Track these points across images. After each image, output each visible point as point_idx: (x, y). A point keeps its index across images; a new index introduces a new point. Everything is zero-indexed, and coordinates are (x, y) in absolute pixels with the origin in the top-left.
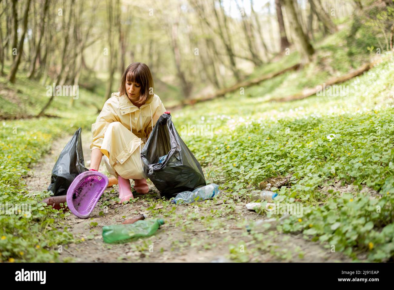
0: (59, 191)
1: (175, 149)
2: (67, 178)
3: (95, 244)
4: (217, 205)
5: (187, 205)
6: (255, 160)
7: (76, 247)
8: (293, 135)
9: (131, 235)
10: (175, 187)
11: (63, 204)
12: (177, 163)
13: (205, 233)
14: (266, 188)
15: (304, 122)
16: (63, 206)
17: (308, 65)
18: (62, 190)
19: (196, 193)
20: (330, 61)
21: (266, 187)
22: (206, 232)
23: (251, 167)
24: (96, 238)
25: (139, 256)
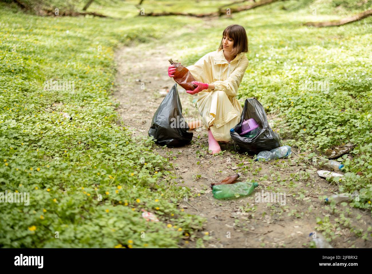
3: (207, 199)
4: (292, 166)
5: (267, 163)
6: (319, 123)
7: (195, 201)
9: (237, 196)
19: (274, 153)
21: (331, 154)
23: (315, 129)
24: (206, 192)
25: (246, 216)
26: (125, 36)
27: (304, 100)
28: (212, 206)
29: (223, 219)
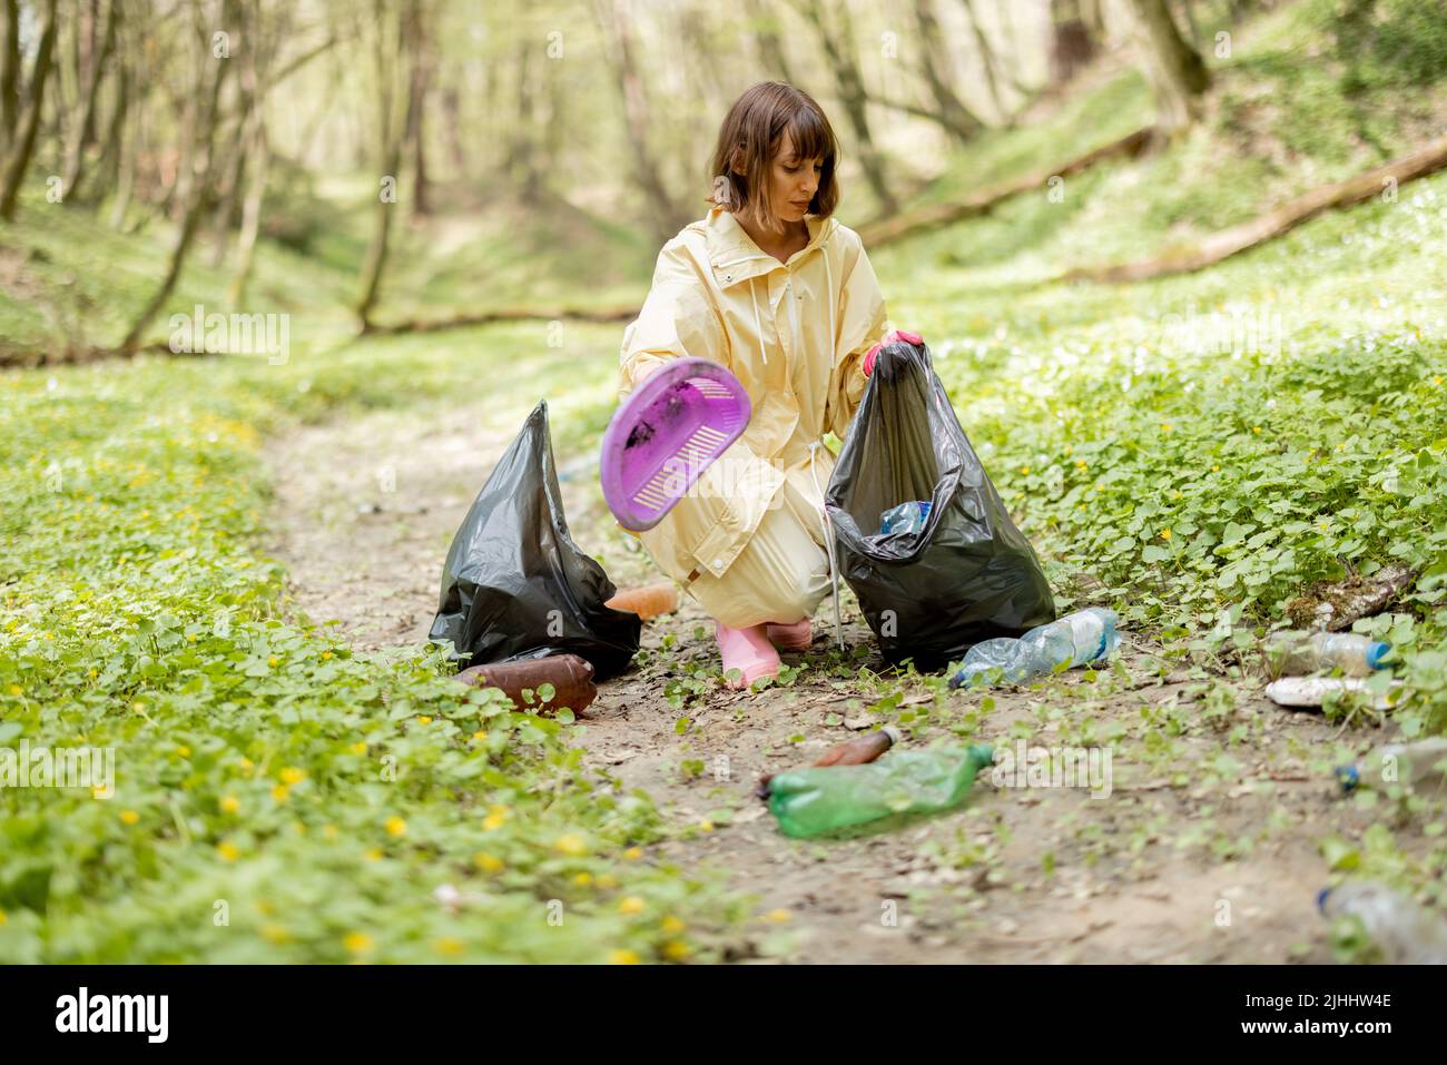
0: (486, 641)
1: (956, 476)
2: (514, 592)
3: (750, 843)
4: (1134, 689)
5: (1014, 690)
6: (1224, 512)
8: (1341, 414)
9: (901, 806)
10: (958, 623)
11: (531, 693)
12: (967, 529)
13: (1168, 796)
14: (1316, 622)
15: (1357, 365)
16: (532, 702)
17: (1184, 135)
18: (498, 637)
19: (1041, 643)
20: (1272, 115)
21: (1314, 617)
22: (1166, 790)
23: (1211, 541)
24: (739, 818)
25: (959, 884)
26: (304, 387)
27: (1133, 446)
28: (780, 869)
29: (847, 906)
